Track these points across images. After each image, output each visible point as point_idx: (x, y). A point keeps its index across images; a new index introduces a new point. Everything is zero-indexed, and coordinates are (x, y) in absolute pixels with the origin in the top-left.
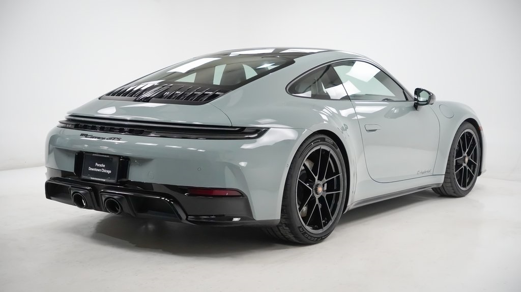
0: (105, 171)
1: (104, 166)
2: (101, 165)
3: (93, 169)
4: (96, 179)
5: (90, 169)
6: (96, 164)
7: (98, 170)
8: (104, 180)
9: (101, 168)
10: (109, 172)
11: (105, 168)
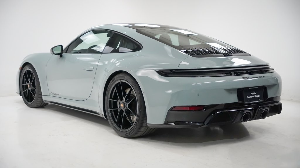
0: (256, 96)
1: (255, 93)
2: (254, 94)
3: (250, 97)
4: (254, 102)
5: (248, 97)
6: (251, 94)
7: (253, 97)
8: (258, 101)
9: (254, 95)
10: (259, 96)
11: (256, 95)
